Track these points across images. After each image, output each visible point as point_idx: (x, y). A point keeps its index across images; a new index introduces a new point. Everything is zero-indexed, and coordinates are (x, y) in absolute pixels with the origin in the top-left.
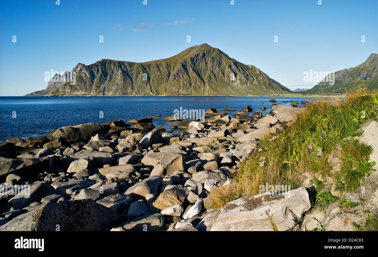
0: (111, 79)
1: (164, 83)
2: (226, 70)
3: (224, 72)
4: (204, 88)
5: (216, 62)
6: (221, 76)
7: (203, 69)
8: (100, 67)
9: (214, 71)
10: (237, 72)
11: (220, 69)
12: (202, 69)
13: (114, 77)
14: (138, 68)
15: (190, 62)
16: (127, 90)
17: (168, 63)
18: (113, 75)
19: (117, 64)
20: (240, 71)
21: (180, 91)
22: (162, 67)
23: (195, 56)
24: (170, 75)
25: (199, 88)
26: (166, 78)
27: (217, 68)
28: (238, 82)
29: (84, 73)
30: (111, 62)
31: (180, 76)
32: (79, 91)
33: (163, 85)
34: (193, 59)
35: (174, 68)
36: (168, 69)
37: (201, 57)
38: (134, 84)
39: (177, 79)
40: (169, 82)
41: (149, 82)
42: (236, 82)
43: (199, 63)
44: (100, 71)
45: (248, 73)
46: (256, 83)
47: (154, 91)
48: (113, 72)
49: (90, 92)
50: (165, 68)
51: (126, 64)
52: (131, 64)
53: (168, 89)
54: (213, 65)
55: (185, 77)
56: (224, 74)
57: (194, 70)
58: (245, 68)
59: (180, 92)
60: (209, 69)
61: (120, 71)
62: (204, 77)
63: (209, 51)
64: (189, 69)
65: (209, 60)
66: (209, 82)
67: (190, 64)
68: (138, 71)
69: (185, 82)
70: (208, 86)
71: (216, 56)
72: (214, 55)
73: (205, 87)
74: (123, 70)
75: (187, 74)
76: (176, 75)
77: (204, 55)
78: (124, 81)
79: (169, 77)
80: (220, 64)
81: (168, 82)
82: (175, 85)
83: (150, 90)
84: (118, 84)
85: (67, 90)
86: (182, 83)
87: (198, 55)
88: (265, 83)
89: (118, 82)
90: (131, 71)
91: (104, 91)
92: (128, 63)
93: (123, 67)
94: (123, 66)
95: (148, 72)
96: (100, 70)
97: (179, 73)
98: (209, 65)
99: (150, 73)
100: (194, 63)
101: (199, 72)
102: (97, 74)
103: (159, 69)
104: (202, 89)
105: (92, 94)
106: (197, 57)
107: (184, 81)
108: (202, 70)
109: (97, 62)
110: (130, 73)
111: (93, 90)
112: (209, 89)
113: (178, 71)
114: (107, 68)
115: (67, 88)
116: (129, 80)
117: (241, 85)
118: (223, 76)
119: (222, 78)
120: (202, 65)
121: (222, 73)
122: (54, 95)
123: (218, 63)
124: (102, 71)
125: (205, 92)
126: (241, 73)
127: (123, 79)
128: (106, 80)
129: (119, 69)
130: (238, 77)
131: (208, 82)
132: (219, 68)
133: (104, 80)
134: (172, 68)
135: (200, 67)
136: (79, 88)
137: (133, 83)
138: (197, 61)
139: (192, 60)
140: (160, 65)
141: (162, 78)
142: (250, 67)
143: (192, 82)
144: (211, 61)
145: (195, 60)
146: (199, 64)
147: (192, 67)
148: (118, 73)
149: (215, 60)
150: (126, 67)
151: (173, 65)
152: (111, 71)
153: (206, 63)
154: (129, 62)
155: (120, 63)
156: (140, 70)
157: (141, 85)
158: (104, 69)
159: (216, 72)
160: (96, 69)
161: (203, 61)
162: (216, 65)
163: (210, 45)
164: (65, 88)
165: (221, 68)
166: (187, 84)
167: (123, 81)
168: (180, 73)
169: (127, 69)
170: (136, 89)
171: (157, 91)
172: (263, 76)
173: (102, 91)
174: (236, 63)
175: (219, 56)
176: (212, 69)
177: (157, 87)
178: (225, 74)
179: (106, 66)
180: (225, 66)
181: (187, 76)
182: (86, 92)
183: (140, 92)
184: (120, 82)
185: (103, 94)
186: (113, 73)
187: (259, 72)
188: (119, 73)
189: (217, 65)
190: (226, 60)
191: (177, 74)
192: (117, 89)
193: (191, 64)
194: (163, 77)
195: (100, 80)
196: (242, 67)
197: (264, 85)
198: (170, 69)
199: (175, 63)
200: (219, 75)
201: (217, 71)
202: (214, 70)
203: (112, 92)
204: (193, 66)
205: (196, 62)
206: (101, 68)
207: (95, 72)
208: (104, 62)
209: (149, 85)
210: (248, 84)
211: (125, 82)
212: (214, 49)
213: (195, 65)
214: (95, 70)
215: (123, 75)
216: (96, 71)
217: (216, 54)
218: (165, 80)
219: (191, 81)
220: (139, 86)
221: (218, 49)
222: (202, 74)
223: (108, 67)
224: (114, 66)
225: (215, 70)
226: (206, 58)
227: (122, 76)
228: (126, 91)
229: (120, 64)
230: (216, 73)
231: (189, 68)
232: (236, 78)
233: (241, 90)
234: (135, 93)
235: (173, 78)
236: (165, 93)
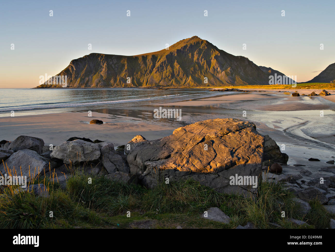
0: (96, 72)
1: (147, 75)
2: (212, 61)
4: (186, 79)
5: (202, 54)
6: (206, 67)
8: (87, 61)
10: (224, 63)
11: (205, 61)
13: (99, 70)
15: (176, 54)
17: (155, 55)
18: (99, 68)
19: (104, 58)
20: (227, 62)
21: (160, 82)
23: (182, 48)
24: (154, 67)
25: (182, 79)
26: (150, 70)
27: (203, 60)
28: (223, 74)
29: (71, 66)
30: (98, 55)
33: (145, 77)
35: (160, 59)
36: (153, 61)
37: (188, 49)
39: (160, 71)
40: (152, 74)
42: (221, 73)
46: (243, 75)
47: (135, 83)
49: (74, 84)
50: (150, 60)
51: (113, 58)
53: (150, 80)
54: (199, 56)
55: (168, 69)
58: (234, 59)
60: (194, 60)
63: (197, 43)
65: (195, 52)
69: (167, 74)
70: (191, 77)
72: (201, 47)
73: (188, 78)
74: (108, 64)
75: (170, 66)
76: (159, 67)
77: (191, 47)
78: (108, 73)
79: (153, 69)
82: (157, 76)
83: (131, 82)
84: (102, 76)
86: (164, 74)
87: (185, 47)
89: (102, 74)
90: (117, 63)
91: (88, 83)
97: (162, 65)
98: (195, 57)
99: (135, 65)
101: (184, 64)
102: (84, 67)
103: (145, 61)
104: (184, 80)
107: (167, 72)
108: (187, 62)
109: (85, 56)
110: (116, 66)
112: (190, 80)
113: (162, 63)
117: (225, 76)
118: (208, 67)
119: (207, 69)
121: (208, 64)
123: (204, 54)
125: (186, 83)
126: (228, 64)
127: (106, 71)
129: (105, 62)
130: (223, 69)
132: (205, 59)
133: (90, 73)
134: (157, 61)
135: (186, 58)
139: (178, 52)
140: (146, 57)
141: (145, 70)
142: (239, 58)
144: (197, 53)
146: (185, 56)
147: (177, 59)
148: (103, 65)
149: (201, 51)
150: (112, 60)
153: (192, 55)
155: (107, 56)
156: (126, 62)
162: (202, 57)
163: (199, 37)
166: (169, 76)
167: (106, 74)
170: (119, 81)
171: (139, 83)
173: (85, 83)
177: (139, 79)
180: (212, 58)
181: (171, 68)
184: (104, 74)
186: (99, 66)
192: (99, 82)
194: (147, 69)
195: (85, 73)
196: (230, 58)
197: (251, 76)
199: (161, 57)
200: (204, 66)
201: (202, 62)
203: (94, 84)
205: (182, 55)
210: (234, 75)
211: (108, 75)
212: (203, 41)
213: (180, 57)
214: (82, 64)
215: (108, 67)
217: (203, 46)
218: (148, 72)
219: (174, 73)
220: (122, 78)
221: (207, 41)
223: (95, 60)
224: (101, 60)
227: (107, 69)
228: (109, 82)
233: (224, 81)
234: (116, 85)
235: (156, 70)
236: (145, 85)
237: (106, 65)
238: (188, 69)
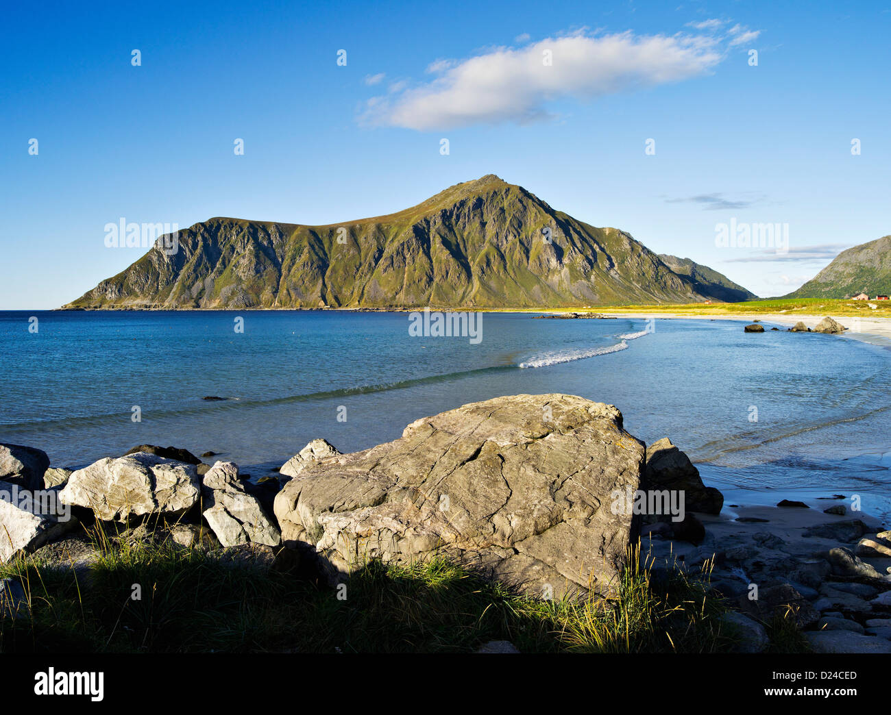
0: (225, 267)
1: (361, 277)
2: (533, 242)
3: (528, 247)
4: (467, 288)
5: (508, 222)
6: (518, 255)
7: (473, 240)
8: (200, 238)
9: (502, 245)
10: (566, 246)
11: (517, 239)
12: (470, 240)
13: (233, 261)
14: (299, 239)
15: (439, 222)
16: (261, 296)
17: (383, 225)
18: (232, 256)
19: (245, 230)
20: (574, 244)
21: (397, 296)
22: (364, 236)
23: (455, 205)
24: (380, 256)
25: (453, 288)
26: (370, 264)
27: (510, 237)
28: (565, 274)
29: (157, 252)
30: (232, 224)
31: (405, 258)
32: (137, 296)
33: (357, 282)
34: (448, 214)
35: (396, 236)
36: (378, 240)
37: (471, 208)
38: (282, 278)
39: (395, 265)
40: (374, 275)
41: (323, 274)
42: (560, 272)
43: (464, 224)
44: (199, 247)
45: (598, 250)
46: (617, 276)
47: (330, 297)
48: (233, 249)
49: (164, 301)
50: (370, 238)
51: (272, 230)
52: (284, 230)
53: (369, 291)
54: (500, 227)
55: (417, 260)
56: (527, 252)
57: (445, 243)
58: (594, 235)
59: (399, 298)
60: (487, 239)
61: (250, 247)
62: (473, 260)
63: (495, 192)
64: (433, 240)
65: (490, 217)
66: (483, 272)
67: (437, 227)
68: (297, 245)
69: (417, 274)
70: (478, 283)
71: (512, 205)
72: (506, 204)
73: (471, 286)
74: (258, 245)
75: (424, 252)
76: (395, 256)
77: (479, 203)
78: (257, 271)
79: (377, 261)
80: (520, 227)
81: (373, 273)
82: (390, 281)
83: (320, 294)
84: (239, 280)
85: (110, 295)
86: (408, 275)
87: (463, 203)
88: (644, 274)
89: (241, 274)
90: (282, 246)
91: (201, 298)
92: (277, 225)
93: (261, 235)
94: (262, 235)
95: (326, 249)
96: (201, 244)
97: (403, 249)
98: (491, 230)
99: (330, 250)
100: (449, 224)
101: (461, 247)
102: (192, 254)
103: (356, 240)
104: (461, 292)
105: (166, 304)
106: (458, 209)
107: (415, 270)
108: (470, 242)
109: (196, 225)
110: (278, 251)
111: (171, 294)
112: (478, 292)
113: (403, 244)
114: (221, 240)
115: (110, 290)
116: (270, 268)
117: (571, 280)
118: (524, 256)
119: (520, 262)
120: (469, 230)
121: (523, 249)
122: (78, 307)
123: (515, 223)
124: (205, 246)
125: (466, 299)
126: (576, 250)
127: (253, 266)
128: (212, 271)
129: (248, 241)
130: (566, 260)
131: (480, 272)
132: (515, 236)
133: (207, 270)
134: (390, 239)
135: (466, 234)
136: (138, 291)
137: (280, 276)
138: (458, 217)
139: (446, 216)
140: (361, 229)
141: (358, 263)
142: (607, 233)
143: (435, 273)
144: (496, 219)
145: (454, 217)
146: (464, 228)
147: (443, 235)
148: (244, 250)
149: (507, 215)
150: (269, 235)
151: (394, 230)
152: (228, 246)
153: (483, 224)
154: (279, 224)
155: (256, 227)
156: (305, 243)
157: (301, 282)
158: (210, 242)
159: (505, 247)
160: (190, 242)
161: (476, 218)
162: (508, 229)
163: (501, 178)
164: (106, 291)
165: (523, 236)
166: (421, 279)
167: (253, 273)
168: (406, 251)
169: (271, 242)
170: (285, 292)
171: (339, 297)
172: (639, 256)
173: (194, 297)
174: (566, 224)
175: (520, 205)
176: (495, 240)
177: (341, 288)
178: (532, 254)
179: (219, 234)
180: (534, 232)
181: (425, 259)
182: (152, 299)
183: (293, 299)
184: (246, 274)
185: (194, 304)
186: (233, 253)
187: (628, 247)
188: (247, 252)
189: (512, 229)
190: (538, 213)
191: (398, 253)
192: (233, 293)
193: (442, 228)
194: (362, 261)
195: (195, 271)
196: (584, 235)
197: (638, 282)
198: (386, 240)
199: (401, 226)
200: (513, 255)
201: (510, 243)
202: (502, 242)
203: (218, 301)
204: (444, 231)
205: (456, 223)
206: (204, 239)
207: (187, 250)
208: (215, 225)
209: (320, 281)
210: (593, 277)
211: (258, 275)
212: (510, 188)
213: (451, 229)
214: (187, 245)
215: (257, 256)
216: (190, 247)
217: (511, 201)
218: (365, 268)
219: (433, 272)
220: (295, 284)
221: (521, 189)
222: (469, 251)
223: (223, 236)
224: (237, 235)
225: (505, 242)
226: (485, 211)
227: (254, 260)
228: (258, 297)
229: (255, 229)
230: (507, 251)
231: (434, 237)
232: (561, 263)
233: (568, 293)
234: (278, 302)
235: (386, 264)
236: (357, 303)
237: (252, 248)
238: (472, 262)
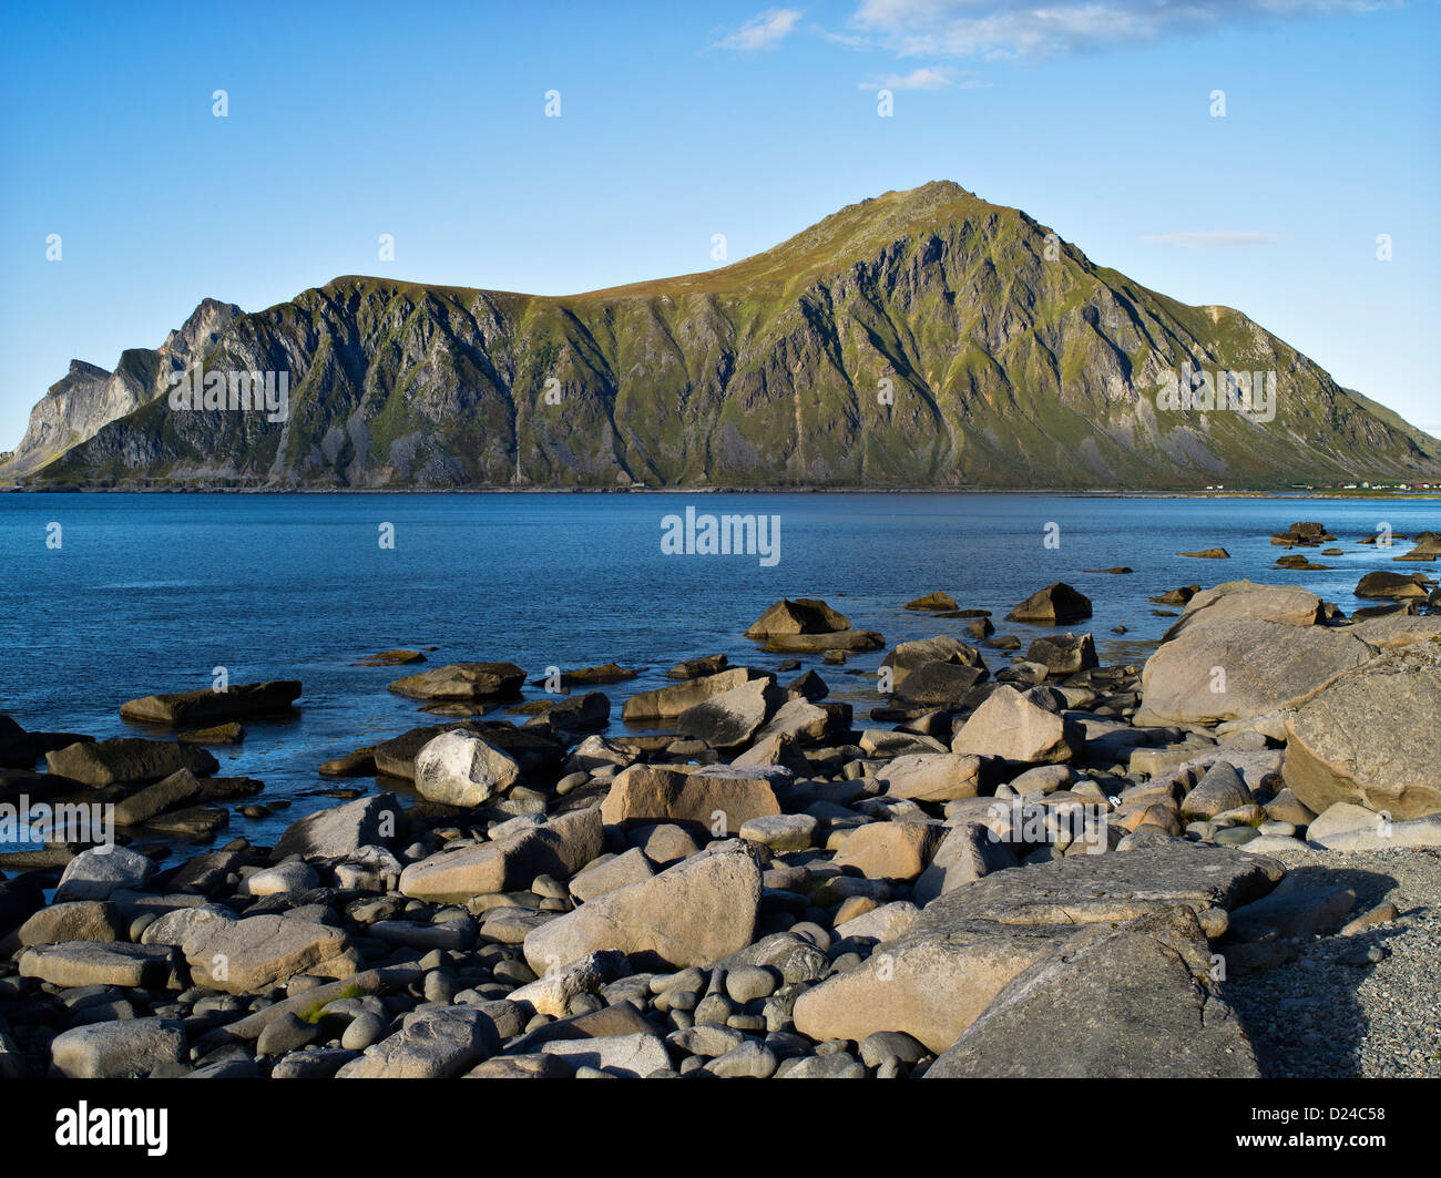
0: (387, 394)
1: (695, 417)
2: (1066, 338)
3: (1056, 352)
5: (1006, 293)
6: (1038, 370)
7: (931, 333)
8: (321, 325)
9: (997, 345)
10: (1136, 347)
11: (1029, 333)
12: (925, 334)
13: (403, 378)
14: (541, 331)
15: (852, 289)
16: (481, 459)
17: (722, 296)
18: (399, 366)
19: (421, 305)
20: (1153, 344)
21: (789, 462)
22: (687, 321)
23: (884, 253)
24: (730, 370)
26: (711, 387)
27: (1015, 328)
28: (1144, 412)
29: (231, 355)
30: (385, 292)
31: (790, 374)
32: (199, 460)
33: (690, 429)
34: (870, 273)
35: (759, 322)
36: (719, 330)
37: (920, 261)
38: (519, 420)
39: (772, 390)
40: (724, 413)
41: (610, 411)
42: (1132, 407)
43: (908, 296)
44: (321, 346)
45: (1203, 357)
47: (636, 463)
48: (398, 351)
49: (265, 471)
50: (702, 328)
51: (476, 307)
52: (506, 306)
53: (722, 450)
54: (990, 306)
55: (820, 379)
56: (1054, 360)
57: (875, 340)
58: (1187, 324)
59: (795, 464)
60: (963, 330)
61: (439, 345)
62: (938, 377)
63: (967, 224)
64: (847, 334)
65: (964, 281)
66: (967, 409)
67: (849, 302)
68: (542, 343)
69: (823, 410)
70: (961, 432)
71: (1009, 253)
72: (994, 252)
73: (944, 438)
74: (455, 342)
75: (831, 360)
76: (769, 371)
77: (936, 250)
78: (464, 403)
79: (724, 380)
80: (1031, 304)
81: (719, 408)
82: (764, 427)
83: (614, 457)
84: (425, 423)
85: (134, 457)
86: (803, 413)
87: (899, 249)
88: (1307, 413)
89: (427, 410)
90: (505, 343)
91: (347, 465)
92: (487, 296)
93: (456, 321)
94: (459, 319)
95: (605, 352)
96: (325, 339)
97: (784, 354)
98: (968, 309)
99: (614, 355)
100: (875, 297)
101: (907, 350)
102: (308, 363)
103: (668, 331)
105: (273, 478)
106: (892, 261)
107: (817, 402)
108: (924, 339)
109: (309, 294)
110: (498, 360)
111: (278, 453)
113: (783, 343)
114: (365, 330)
115: (133, 444)
116: (490, 395)
117: (1160, 427)
118: (1050, 371)
119: (1043, 384)
120: (920, 311)
121: (1046, 354)
123: (1021, 294)
124: (337, 343)
125: (942, 469)
126: (1161, 357)
127: (454, 389)
128: (358, 399)
129: (431, 334)
130: (1141, 382)
131: (961, 407)
132: (1025, 325)
133: (348, 398)
134: (747, 329)
135: (912, 319)
136: (198, 446)
137: (514, 414)
138: (892, 282)
139: (866, 279)
140: (674, 307)
141: (684, 387)
142: (1216, 317)
143: (862, 408)
144: (979, 287)
145: (883, 280)
146: (907, 304)
147: (865, 320)
148: (426, 354)
149: (1001, 276)
150: (473, 319)
151: (749, 310)
152: (386, 344)
153: (950, 297)
154: (490, 293)
155: (441, 299)
156: (559, 337)
157: (564, 430)
158: (345, 334)
159: (1005, 349)
160: (301, 333)
161: (932, 283)
162: (1008, 309)
163: (970, 190)
164: (121, 446)
165: (1041, 324)
166: (835, 423)
167: (453, 406)
168: (791, 358)
169: (479, 336)
170: (534, 450)
171: (658, 463)
172: (1293, 371)
173: (334, 461)
174: (1128, 295)
175: (1026, 253)
176: (982, 334)
177: (655, 442)
178: (1064, 363)
179: (359, 315)
180: (1065, 314)
181: (835, 375)
182: (238, 467)
183: (555, 466)
184: (440, 409)
185: (336, 478)
186: (400, 360)
187: (1267, 351)
188: (434, 359)
189: (1015, 309)
190: (1068, 274)
191: (775, 364)
192: (419, 454)
193: (861, 305)
194: (693, 380)
195: (322, 400)
196: (1166, 322)
197: (1299, 430)
198: (735, 330)
199: (765, 300)
200: (1024, 368)
201: (1014, 341)
202: (997, 338)
203: (388, 471)
204: (868, 313)
205: (890, 294)
206: (332, 328)
207: (296, 353)
208: (348, 295)
209: (607, 426)
210: (1203, 419)
211: (466, 412)
212: (996, 215)
213: (880, 310)
214: (296, 342)
215: (458, 368)
216: (303, 345)
217: (1007, 244)
218: (700, 395)
219: (856, 406)
220: (551, 430)
221: (1023, 215)
222: (926, 358)
223: (370, 321)
224: (404, 319)
225: (1003, 340)
226: (949, 268)
227: (453, 375)
228: (475, 461)
229: (442, 304)
230: (1011, 359)
231: (847, 326)
232: (1131, 386)
233: (1159, 455)
234: (523, 474)
235: (750, 389)
236: (703, 476)
237: (445, 350)
238: (937, 385)
